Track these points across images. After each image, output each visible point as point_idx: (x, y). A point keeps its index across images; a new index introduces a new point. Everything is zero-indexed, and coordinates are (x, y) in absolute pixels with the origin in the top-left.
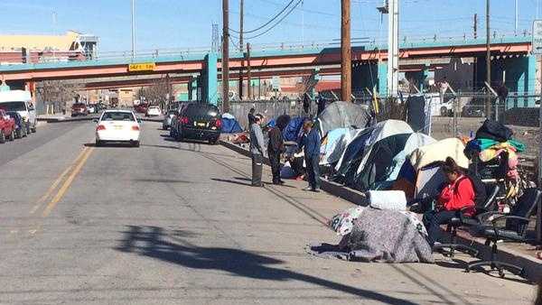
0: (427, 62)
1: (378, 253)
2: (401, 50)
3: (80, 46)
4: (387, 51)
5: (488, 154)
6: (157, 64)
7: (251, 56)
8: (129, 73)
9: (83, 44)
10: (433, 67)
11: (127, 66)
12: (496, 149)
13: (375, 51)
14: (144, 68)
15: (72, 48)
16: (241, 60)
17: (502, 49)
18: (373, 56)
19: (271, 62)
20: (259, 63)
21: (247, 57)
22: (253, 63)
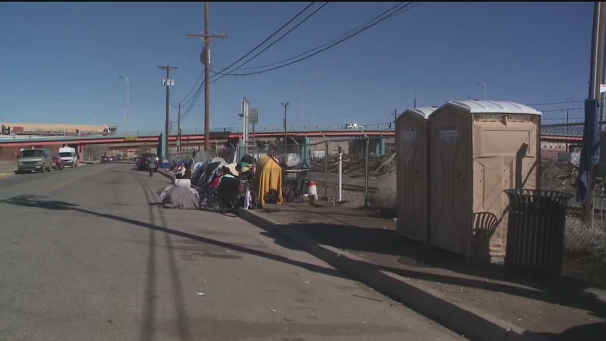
0: (266, 140)
1: (176, 204)
2: (249, 133)
3: (109, 131)
4: (242, 134)
5: (245, 169)
6: (139, 137)
7: (182, 134)
8: (125, 142)
9: (109, 129)
10: (268, 142)
11: (124, 138)
12: (248, 167)
13: (238, 134)
14: (132, 139)
15: (104, 131)
16: (177, 136)
17: (294, 134)
18: (237, 136)
19: (191, 138)
20: (185, 138)
21: (179, 135)
22: (182, 138)
